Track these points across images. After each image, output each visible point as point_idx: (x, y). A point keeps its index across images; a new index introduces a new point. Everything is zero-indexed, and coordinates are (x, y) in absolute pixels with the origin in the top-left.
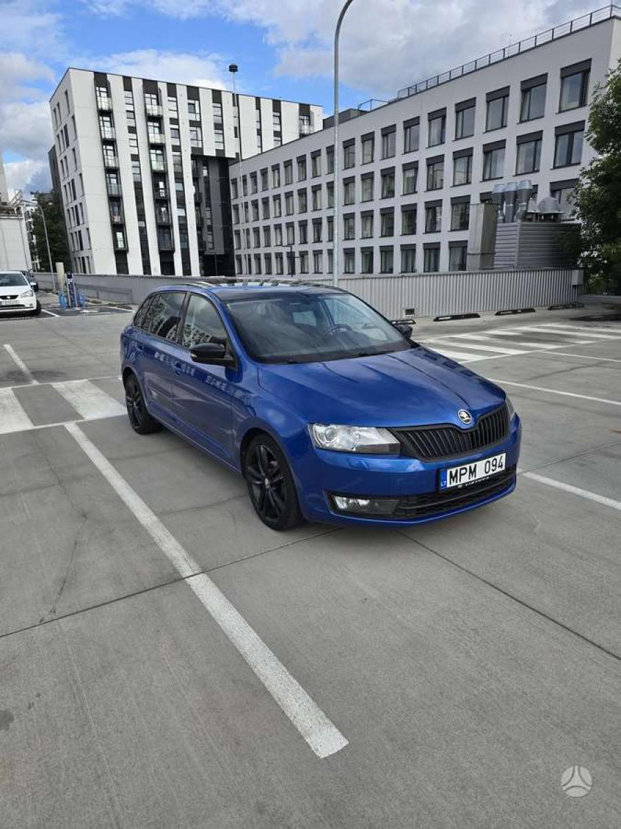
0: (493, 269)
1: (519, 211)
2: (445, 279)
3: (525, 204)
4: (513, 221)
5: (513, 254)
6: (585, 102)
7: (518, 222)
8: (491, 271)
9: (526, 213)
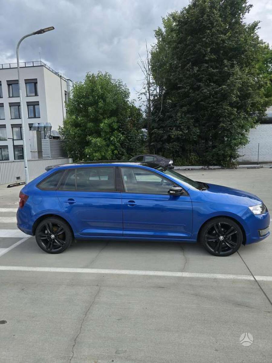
0: (42, 158)
1: (47, 135)
2: (14, 163)
3: (50, 132)
4: (45, 139)
5: (48, 152)
6: (37, 94)
7: (48, 139)
8: (41, 159)
9: (50, 136)
